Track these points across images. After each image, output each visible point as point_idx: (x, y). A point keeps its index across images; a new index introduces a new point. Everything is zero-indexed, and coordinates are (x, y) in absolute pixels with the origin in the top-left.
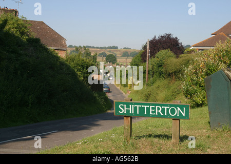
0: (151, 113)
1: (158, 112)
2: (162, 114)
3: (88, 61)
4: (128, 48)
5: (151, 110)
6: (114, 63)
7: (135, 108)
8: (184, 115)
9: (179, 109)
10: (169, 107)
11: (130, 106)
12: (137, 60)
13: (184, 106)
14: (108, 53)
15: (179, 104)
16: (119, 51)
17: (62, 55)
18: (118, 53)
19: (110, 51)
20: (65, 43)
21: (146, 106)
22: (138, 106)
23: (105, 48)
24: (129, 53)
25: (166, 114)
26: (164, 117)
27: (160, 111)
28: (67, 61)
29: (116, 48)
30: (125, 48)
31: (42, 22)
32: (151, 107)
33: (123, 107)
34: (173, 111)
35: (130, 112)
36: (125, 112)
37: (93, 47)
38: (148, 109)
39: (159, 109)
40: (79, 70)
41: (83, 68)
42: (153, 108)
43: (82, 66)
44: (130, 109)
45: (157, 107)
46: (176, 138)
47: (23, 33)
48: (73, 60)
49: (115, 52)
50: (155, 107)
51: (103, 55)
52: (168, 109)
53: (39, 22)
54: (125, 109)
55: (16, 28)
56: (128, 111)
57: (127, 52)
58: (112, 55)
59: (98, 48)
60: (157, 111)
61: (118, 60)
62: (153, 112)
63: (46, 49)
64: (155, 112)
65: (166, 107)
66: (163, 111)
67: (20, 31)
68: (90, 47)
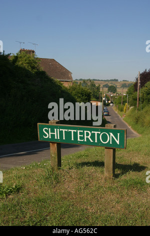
0: (79, 140)
1: (87, 139)
2: (92, 141)
3: (86, 90)
4: (126, 81)
5: (79, 136)
6: (114, 93)
7: (61, 133)
8: (118, 142)
9: (111, 134)
10: (99, 133)
11: (55, 130)
12: (131, 90)
13: (119, 131)
14: (110, 85)
15: (113, 128)
16: (119, 83)
17: (66, 85)
18: (118, 84)
19: (112, 83)
20: (71, 76)
21: (72, 131)
22: (64, 130)
23: (108, 81)
24: (127, 84)
25: (96, 141)
26: (94, 144)
27: (89, 137)
28: (70, 90)
29: (117, 80)
30: (124, 81)
31: (53, 60)
32: (79, 131)
33: (48, 131)
34: (105, 138)
35: (56, 138)
36: (50, 137)
37: (99, 80)
38: (76, 134)
39: (88, 134)
40: (80, 97)
41: (83, 96)
42: (81, 133)
43: (82, 94)
44: (55, 134)
45: (85, 132)
46: (109, 171)
47: (33, 68)
48: (74, 89)
49: (116, 84)
50: (84, 132)
51: (106, 86)
52: (98, 135)
53: (51, 59)
54: (50, 133)
55: (28, 63)
56: (53, 136)
57: (125, 84)
58: (113, 86)
59: (102, 81)
60: (85, 137)
61: (118, 90)
62: (81, 138)
63: (51, 80)
64: (83, 138)
65: (96, 133)
66: (93, 136)
67: (31, 66)
68: (96, 80)
